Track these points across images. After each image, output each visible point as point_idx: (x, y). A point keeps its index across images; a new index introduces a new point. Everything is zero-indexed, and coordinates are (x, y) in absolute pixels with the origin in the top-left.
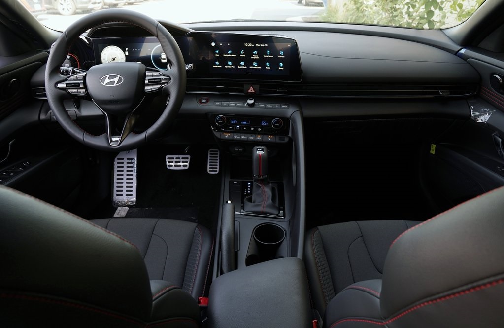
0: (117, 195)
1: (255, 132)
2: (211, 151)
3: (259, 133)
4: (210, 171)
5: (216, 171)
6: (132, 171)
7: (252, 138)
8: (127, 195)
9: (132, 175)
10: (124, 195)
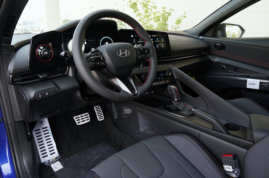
0: (43, 157)
1: (161, 80)
2: (96, 108)
3: (162, 80)
4: (100, 119)
5: (103, 118)
6: (49, 136)
7: (160, 83)
8: (51, 154)
9: (50, 139)
10: (49, 155)
